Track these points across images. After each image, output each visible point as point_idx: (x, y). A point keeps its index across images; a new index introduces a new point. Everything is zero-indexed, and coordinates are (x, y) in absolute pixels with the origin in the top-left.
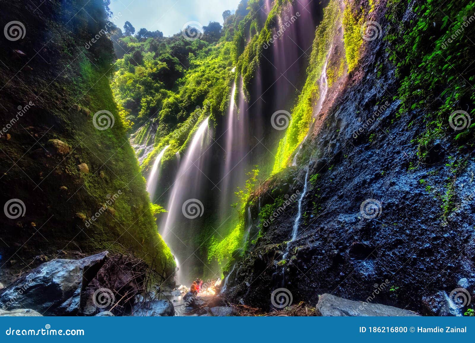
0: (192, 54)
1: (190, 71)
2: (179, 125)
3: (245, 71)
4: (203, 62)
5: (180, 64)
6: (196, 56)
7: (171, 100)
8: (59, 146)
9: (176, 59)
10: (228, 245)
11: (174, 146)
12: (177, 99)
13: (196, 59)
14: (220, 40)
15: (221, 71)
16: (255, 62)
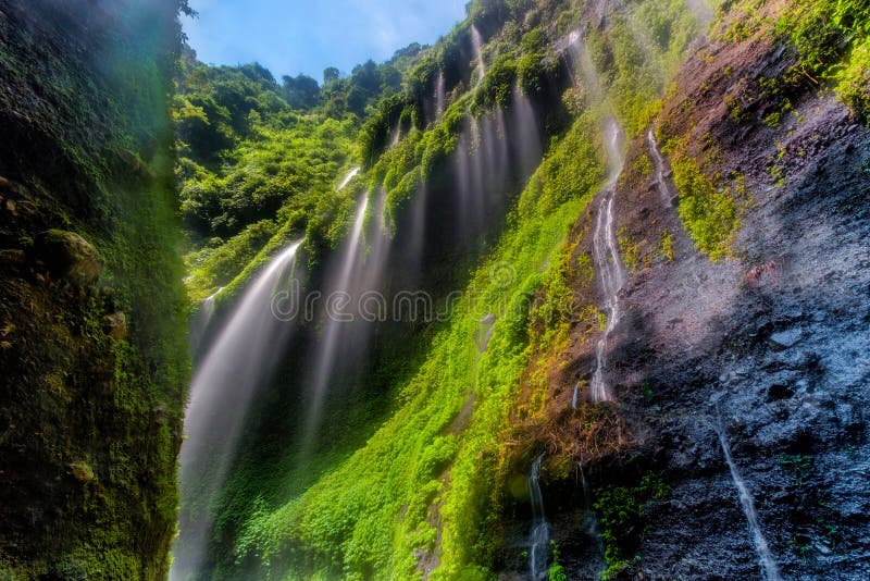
0: (257, 114)
1: (248, 142)
2: (214, 240)
3: (393, 183)
4: (278, 136)
5: (228, 123)
6: (263, 119)
7: (203, 186)
8: (82, 253)
9: (224, 111)
10: (299, 519)
11: (202, 282)
12: (218, 188)
13: (262, 125)
14: (315, 110)
15: (318, 164)
16: (419, 174)
